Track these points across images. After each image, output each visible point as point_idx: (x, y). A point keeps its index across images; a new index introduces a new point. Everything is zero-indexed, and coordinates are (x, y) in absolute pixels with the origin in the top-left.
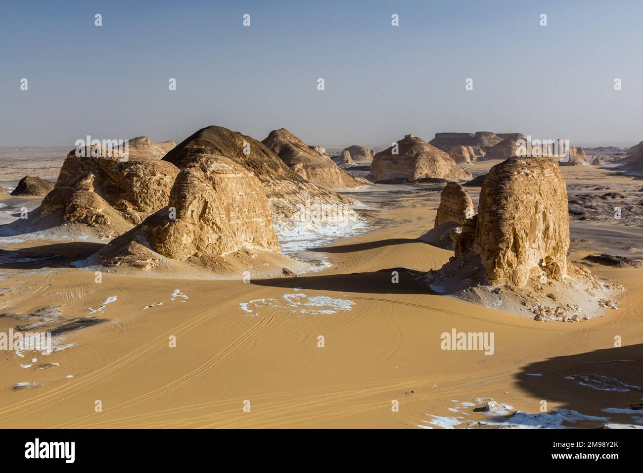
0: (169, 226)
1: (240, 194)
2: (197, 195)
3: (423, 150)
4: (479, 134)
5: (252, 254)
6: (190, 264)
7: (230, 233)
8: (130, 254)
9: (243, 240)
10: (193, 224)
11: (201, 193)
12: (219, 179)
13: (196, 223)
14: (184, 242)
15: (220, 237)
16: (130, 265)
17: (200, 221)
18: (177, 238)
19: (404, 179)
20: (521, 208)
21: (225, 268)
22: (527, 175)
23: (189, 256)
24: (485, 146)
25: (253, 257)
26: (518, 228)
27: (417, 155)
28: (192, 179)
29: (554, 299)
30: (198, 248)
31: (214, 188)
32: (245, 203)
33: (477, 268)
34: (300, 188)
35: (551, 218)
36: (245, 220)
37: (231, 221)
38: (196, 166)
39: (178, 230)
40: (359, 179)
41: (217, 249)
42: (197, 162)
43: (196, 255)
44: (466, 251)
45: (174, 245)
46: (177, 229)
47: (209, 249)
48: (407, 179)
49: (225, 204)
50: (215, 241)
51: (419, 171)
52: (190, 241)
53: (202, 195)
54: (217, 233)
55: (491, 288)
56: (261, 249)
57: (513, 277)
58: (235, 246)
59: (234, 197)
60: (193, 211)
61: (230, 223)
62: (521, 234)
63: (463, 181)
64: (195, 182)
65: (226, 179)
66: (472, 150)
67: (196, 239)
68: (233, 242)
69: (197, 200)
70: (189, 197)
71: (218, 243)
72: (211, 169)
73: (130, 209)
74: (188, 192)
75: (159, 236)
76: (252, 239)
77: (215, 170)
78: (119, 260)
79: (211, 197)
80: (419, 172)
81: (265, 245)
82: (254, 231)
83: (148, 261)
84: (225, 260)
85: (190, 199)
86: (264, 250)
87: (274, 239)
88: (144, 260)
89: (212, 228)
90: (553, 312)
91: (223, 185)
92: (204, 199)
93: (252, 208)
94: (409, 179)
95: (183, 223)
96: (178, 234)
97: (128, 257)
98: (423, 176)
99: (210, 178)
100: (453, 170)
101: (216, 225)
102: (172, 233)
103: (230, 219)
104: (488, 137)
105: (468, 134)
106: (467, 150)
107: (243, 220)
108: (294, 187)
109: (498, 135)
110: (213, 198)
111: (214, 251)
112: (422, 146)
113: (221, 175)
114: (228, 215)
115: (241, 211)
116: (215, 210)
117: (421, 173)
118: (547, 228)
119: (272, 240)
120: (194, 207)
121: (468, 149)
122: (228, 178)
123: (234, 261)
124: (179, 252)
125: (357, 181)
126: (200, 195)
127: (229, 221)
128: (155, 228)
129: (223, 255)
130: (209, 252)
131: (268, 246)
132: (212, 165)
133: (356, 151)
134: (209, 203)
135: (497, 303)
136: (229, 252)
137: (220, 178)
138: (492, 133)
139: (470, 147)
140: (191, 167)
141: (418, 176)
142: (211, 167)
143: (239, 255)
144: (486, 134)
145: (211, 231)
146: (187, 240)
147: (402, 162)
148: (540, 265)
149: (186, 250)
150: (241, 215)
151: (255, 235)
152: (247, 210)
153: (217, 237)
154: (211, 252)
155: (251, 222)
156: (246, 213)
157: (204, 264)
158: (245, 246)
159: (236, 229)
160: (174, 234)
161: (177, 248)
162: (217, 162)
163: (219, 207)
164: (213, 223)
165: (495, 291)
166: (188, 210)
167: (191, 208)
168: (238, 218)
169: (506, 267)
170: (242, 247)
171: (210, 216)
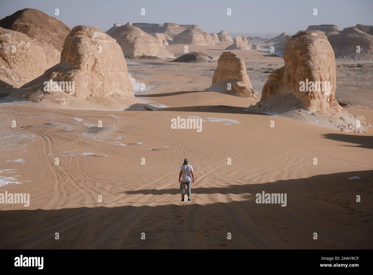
1: (111, 54)
2: (90, 54)
4: (166, 25)
6: (89, 102)
7: (109, 81)
9: (114, 87)
10: (87, 74)
11: (92, 52)
13: (89, 73)
14: (84, 86)
16: (52, 102)
17: (91, 72)
18: (80, 84)
23: (87, 96)
24: (171, 33)
25: (123, 98)
26: (322, 75)
27: (136, 38)
28: (85, 42)
29: (344, 120)
30: (92, 91)
31: (98, 50)
32: (115, 61)
33: (297, 101)
36: (116, 73)
37: (108, 73)
38: (84, 34)
39: (80, 78)
41: (102, 92)
42: (84, 31)
43: (91, 95)
44: (273, 93)
47: (98, 91)
48: (128, 56)
49: (105, 61)
50: (100, 87)
51: (137, 50)
52: (86, 86)
53: (93, 54)
54: (101, 81)
55: (309, 113)
56: (124, 94)
57: (321, 106)
58: (110, 90)
59: (109, 57)
60: (88, 65)
61: (108, 75)
62: (324, 79)
64: (87, 45)
65: (104, 44)
66: (164, 36)
67: (90, 85)
68: (110, 88)
69: (90, 57)
71: (102, 88)
72: (94, 36)
76: (119, 86)
77: (97, 36)
78: (43, 98)
79: (98, 56)
80: (137, 52)
81: (126, 91)
82: (120, 80)
83: (63, 99)
84: (109, 100)
85: (86, 56)
86: (125, 94)
88: (61, 98)
89: (99, 77)
90: (347, 127)
91: (103, 47)
92: (94, 57)
95: (83, 73)
96: (80, 81)
97: (49, 96)
98: (141, 54)
99: (95, 43)
101: (101, 75)
104: (174, 27)
105: (158, 25)
106: (160, 37)
107: (114, 73)
109: (180, 26)
110: (100, 56)
111: (101, 94)
112: (139, 32)
113: (101, 41)
114: (107, 68)
115: (113, 66)
116: (101, 65)
117: (139, 52)
118: (330, 77)
119: (129, 88)
120: (89, 62)
121: (161, 35)
123: (113, 101)
124: (81, 93)
126: (92, 54)
129: (105, 96)
130: (98, 94)
131: (127, 92)
132: (94, 34)
134: (98, 60)
135: (316, 121)
136: (108, 95)
138: (176, 24)
139: (162, 34)
141: (136, 54)
142: (94, 35)
143: (115, 97)
144: (172, 25)
145: (99, 80)
148: (327, 101)
149: (85, 92)
150: (113, 69)
151: (121, 83)
152: (116, 66)
153: (102, 84)
154: (99, 94)
155: (119, 74)
156: (116, 68)
157: (98, 101)
158: (116, 91)
159: (111, 79)
160: (78, 80)
161: (79, 90)
162: (97, 31)
163: (102, 63)
164: (99, 74)
165: (312, 114)
166: (85, 64)
167: (87, 63)
168: (112, 71)
169: (317, 99)
170: (115, 92)
171: (98, 69)
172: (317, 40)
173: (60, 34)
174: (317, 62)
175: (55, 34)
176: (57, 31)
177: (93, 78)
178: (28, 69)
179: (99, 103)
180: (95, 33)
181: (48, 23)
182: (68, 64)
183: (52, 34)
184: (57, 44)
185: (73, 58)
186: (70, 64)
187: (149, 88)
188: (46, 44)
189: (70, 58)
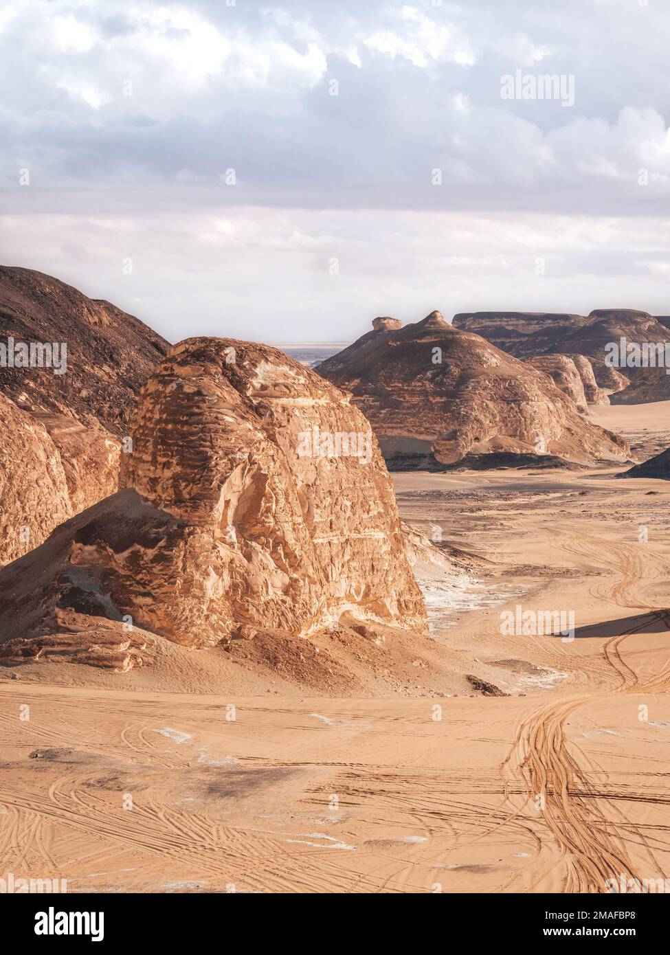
0: (170, 545)
2: (238, 455)
3: (480, 360)
4: (601, 317)
5: (374, 635)
6: (230, 658)
7: (316, 570)
9: (342, 595)
10: (224, 541)
11: (245, 450)
12: (280, 410)
13: (234, 539)
14: (210, 593)
15: (294, 582)
16: (72, 661)
18: (191, 582)
19: (424, 456)
21: (327, 672)
23: (221, 636)
25: (378, 642)
27: (464, 379)
28: (216, 409)
31: (274, 438)
32: (345, 485)
36: (347, 533)
37: (316, 535)
38: (213, 371)
39: (195, 557)
41: (290, 616)
43: (237, 634)
45: (186, 603)
46: (191, 555)
47: (269, 615)
48: (432, 455)
49: (300, 484)
50: (280, 594)
51: (470, 430)
52: (221, 592)
53: (250, 457)
54: (285, 571)
56: (382, 622)
58: (325, 609)
59: (320, 465)
60: (227, 503)
61: (315, 541)
64: (227, 419)
65: (297, 413)
66: (590, 366)
67: (234, 587)
68: (323, 598)
69: (237, 471)
70: (218, 462)
71: (289, 600)
72: (257, 383)
74: (212, 447)
75: (140, 576)
76: (363, 592)
77: (269, 382)
78: (39, 644)
79: (272, 464)
80: (471, 436)
81: (394, 610)
82: (368, 565)
83: (123, 648)
84: (318, 650)
85: (221, 468)
86: (389, 625)
87: (414, 593)
88: (111, 644)
89: (274, 552)
92: (255, 468)
93: (361, 499)
94: (438, 458)
95: (206, 538)
96: (193, 570)
97: (60, 638)
98: (484, 446)
99: (258, 409)
100: (575, 429)
101: (285, 544)
102: (180, 565)
103: (315, 529)
104: (632, 327)
105: (565, 317)
106: (575, 369)
107: (342, 534)
109: (661, 319)
110: (278, 465)
111: (284, 623)
113: (284, 401)
114: (308, 516)
115: (336, 507)
116: (283, 500)
117: (477, 439)
119: (408, 597)
120: (231, 491)
121: (579, 366)
122: (302, 410)
123: (336, 653)
124: (197, 622)
126: (246, 456)
127: (312, 537)
128: (123, 550)
129: (302, 635)
130: (270, 625)
132: (257, 371)
134: (269, 481)
136: (315, 628)
137: (284, 409)
138: (642, 315)
139: (583, 359)
141: (467, 447)
142: (256, 375)
143: (342, 636)
144: (626, 317)
145: (273, 564)
146: (215, 586)
147: (415, 400)
149: (213, 619)
150: (338, 518)
151: (369, 579)
152: (349, 504)
153: (287, 581)
154: (276, 625)
155: (361, 540)
156: (349, 513)
157: (268, 658)
158: (348, 612)
159: (327, 561)
160: (184, 569)
161: (191, 611)
162: (267, 360)
163: (290, 492)
166: (217, 499)
167: (224, 494)
168: (331, 528)
170: (343, 614)
171: (272, 520)
173: (127, 371)
175: (106, 368)
176: (115, 356)
177: (249, 558)
179: (275, 664)
180: (260, 369)
181: (81, 327)
182: (146, 499)
183: (97, 371)
184: (117, 411)
185: (168, 473)
186: (154, 502)
187: (507, 595)
188: (70, 412)
189: (152, 476)
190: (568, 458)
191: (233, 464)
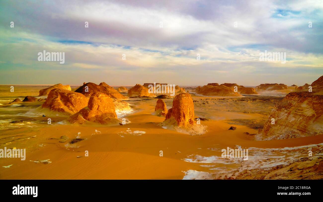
0: (89, 112)
3: (143, 88)
8: (78, 120)
9: (108, 116)
10: (95, 111)
12: (102, 99)
15: (102, 115)
16: (78, 123)
17: (97, 111)
18: (91, 115)
20: (185, 107)
21: (104, 123)
22: (185, 98)
25: (111, 120)
26: (184, 112)
27: (141, 90)
29: (193, 130)
30: (97, 118)
31: (101, 102)
32: (108, 105)
34: (115, 100)
35: (191, 109)
36: (109, 110)
40: (126, 97)
41: (102, 118)
42: (96, 94)
43: (96, 120)
46: (91, 113)
48: (139, 96)
49: (103, 106)
51: (142, 94)
55: (179, 127)
57: (184, 124)
58: (106, 117)
59: (106, 104)
60: (95, 108)
62: (185, 113)
63: (154, 97)
64: (96, 100)
67: (96, 116)
70: (94, 104)
72: (99, 96)
73: (71, 107)
76: (110, 115)
78: (75, 122)
79: (100, 104)
83: (83, 122)
86: (113, 118)
90: (194, 133)
91: (103, 101)
92: (98, 105)
93: (110, 107)
97: (77, 121)
98: (143, 96)
99: (99, 99)
108: (113, 100)
114: (104, 109)
115: (107, 108)
116: (101, 108)
118: (190, 112)
119: (115, 115)
122: (104, 99)
123: (106, 121)
125: (125, 97)
127: (104, 111)
129: (103, 120)
133: (122, 88)
134: (100, 106)
140: (94, 96)
141: (141, 96)
147: (137, 92)
148: (189, 121)
149: (93, 119)
154: (100, 119)
161: (91, 118)
164: (101, 111)
165: (180, 128)
167: (95, 107)
169: (182, 122)
172: (183, 98)
174: (182, 107)
177: (97, 113)
178: (81, 107)
179: (100, 123)
180: (100, 95)
181: (97, 88)
185: (90, 105)
190: (150, 97)
191: (96, 104)
